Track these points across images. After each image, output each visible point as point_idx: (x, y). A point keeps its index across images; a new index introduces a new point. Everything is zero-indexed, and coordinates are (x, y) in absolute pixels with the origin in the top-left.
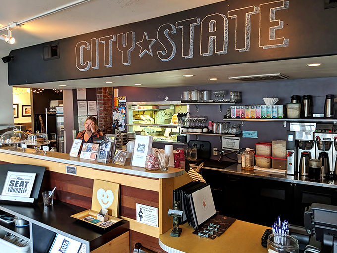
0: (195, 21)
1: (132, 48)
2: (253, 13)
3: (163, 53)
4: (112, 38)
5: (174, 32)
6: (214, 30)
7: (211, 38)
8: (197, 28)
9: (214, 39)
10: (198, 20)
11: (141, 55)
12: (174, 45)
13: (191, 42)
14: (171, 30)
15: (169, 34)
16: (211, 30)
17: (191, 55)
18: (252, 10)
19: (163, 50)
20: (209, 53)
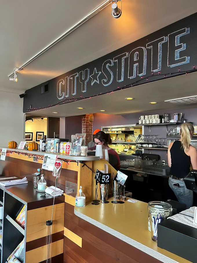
0: (125, 55)
1: (88, 80)
2: (163, 42)
3: (105, 81)
4: (76, 75)
5: (112, 64)
6: (137, 59)
7: (135, 65)
8: (126, 60)
9: (137, 66)
10: (127, 54)
11: (92, 84)
12: (112, 74)
13: (123, 70)
14: (110, 63)
15: (109, 67)
16: (135, 60)
17: (122, 80)
18: (163, 39)
19: (105, 78)
20: (134, 76)
